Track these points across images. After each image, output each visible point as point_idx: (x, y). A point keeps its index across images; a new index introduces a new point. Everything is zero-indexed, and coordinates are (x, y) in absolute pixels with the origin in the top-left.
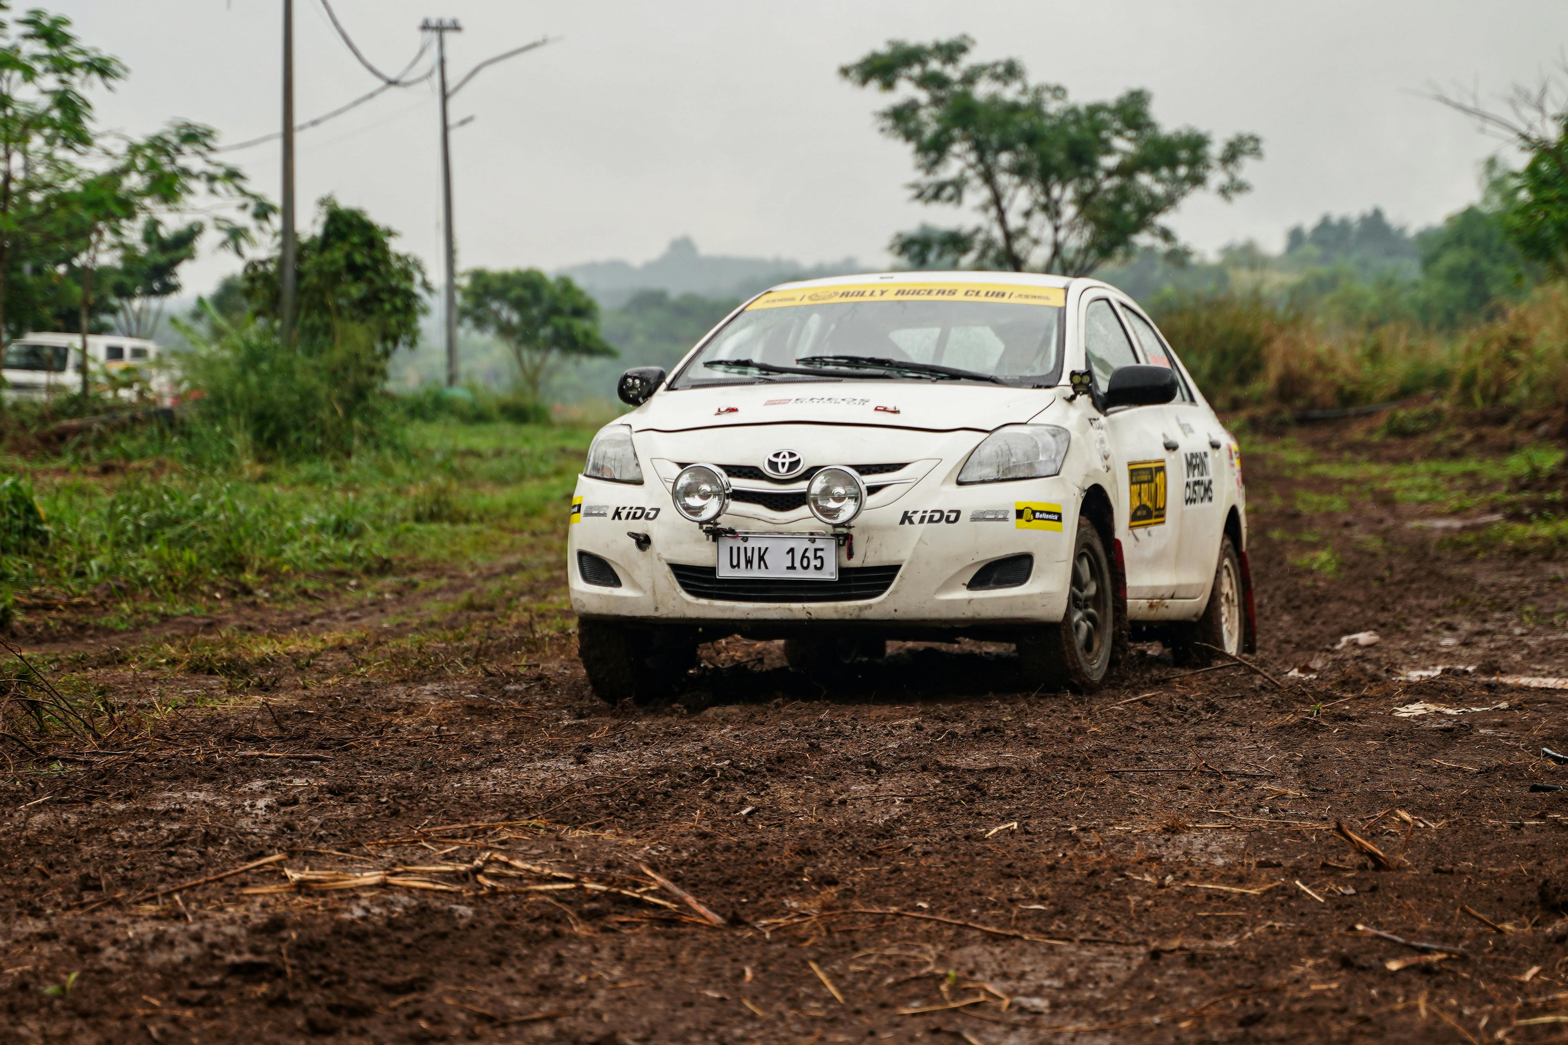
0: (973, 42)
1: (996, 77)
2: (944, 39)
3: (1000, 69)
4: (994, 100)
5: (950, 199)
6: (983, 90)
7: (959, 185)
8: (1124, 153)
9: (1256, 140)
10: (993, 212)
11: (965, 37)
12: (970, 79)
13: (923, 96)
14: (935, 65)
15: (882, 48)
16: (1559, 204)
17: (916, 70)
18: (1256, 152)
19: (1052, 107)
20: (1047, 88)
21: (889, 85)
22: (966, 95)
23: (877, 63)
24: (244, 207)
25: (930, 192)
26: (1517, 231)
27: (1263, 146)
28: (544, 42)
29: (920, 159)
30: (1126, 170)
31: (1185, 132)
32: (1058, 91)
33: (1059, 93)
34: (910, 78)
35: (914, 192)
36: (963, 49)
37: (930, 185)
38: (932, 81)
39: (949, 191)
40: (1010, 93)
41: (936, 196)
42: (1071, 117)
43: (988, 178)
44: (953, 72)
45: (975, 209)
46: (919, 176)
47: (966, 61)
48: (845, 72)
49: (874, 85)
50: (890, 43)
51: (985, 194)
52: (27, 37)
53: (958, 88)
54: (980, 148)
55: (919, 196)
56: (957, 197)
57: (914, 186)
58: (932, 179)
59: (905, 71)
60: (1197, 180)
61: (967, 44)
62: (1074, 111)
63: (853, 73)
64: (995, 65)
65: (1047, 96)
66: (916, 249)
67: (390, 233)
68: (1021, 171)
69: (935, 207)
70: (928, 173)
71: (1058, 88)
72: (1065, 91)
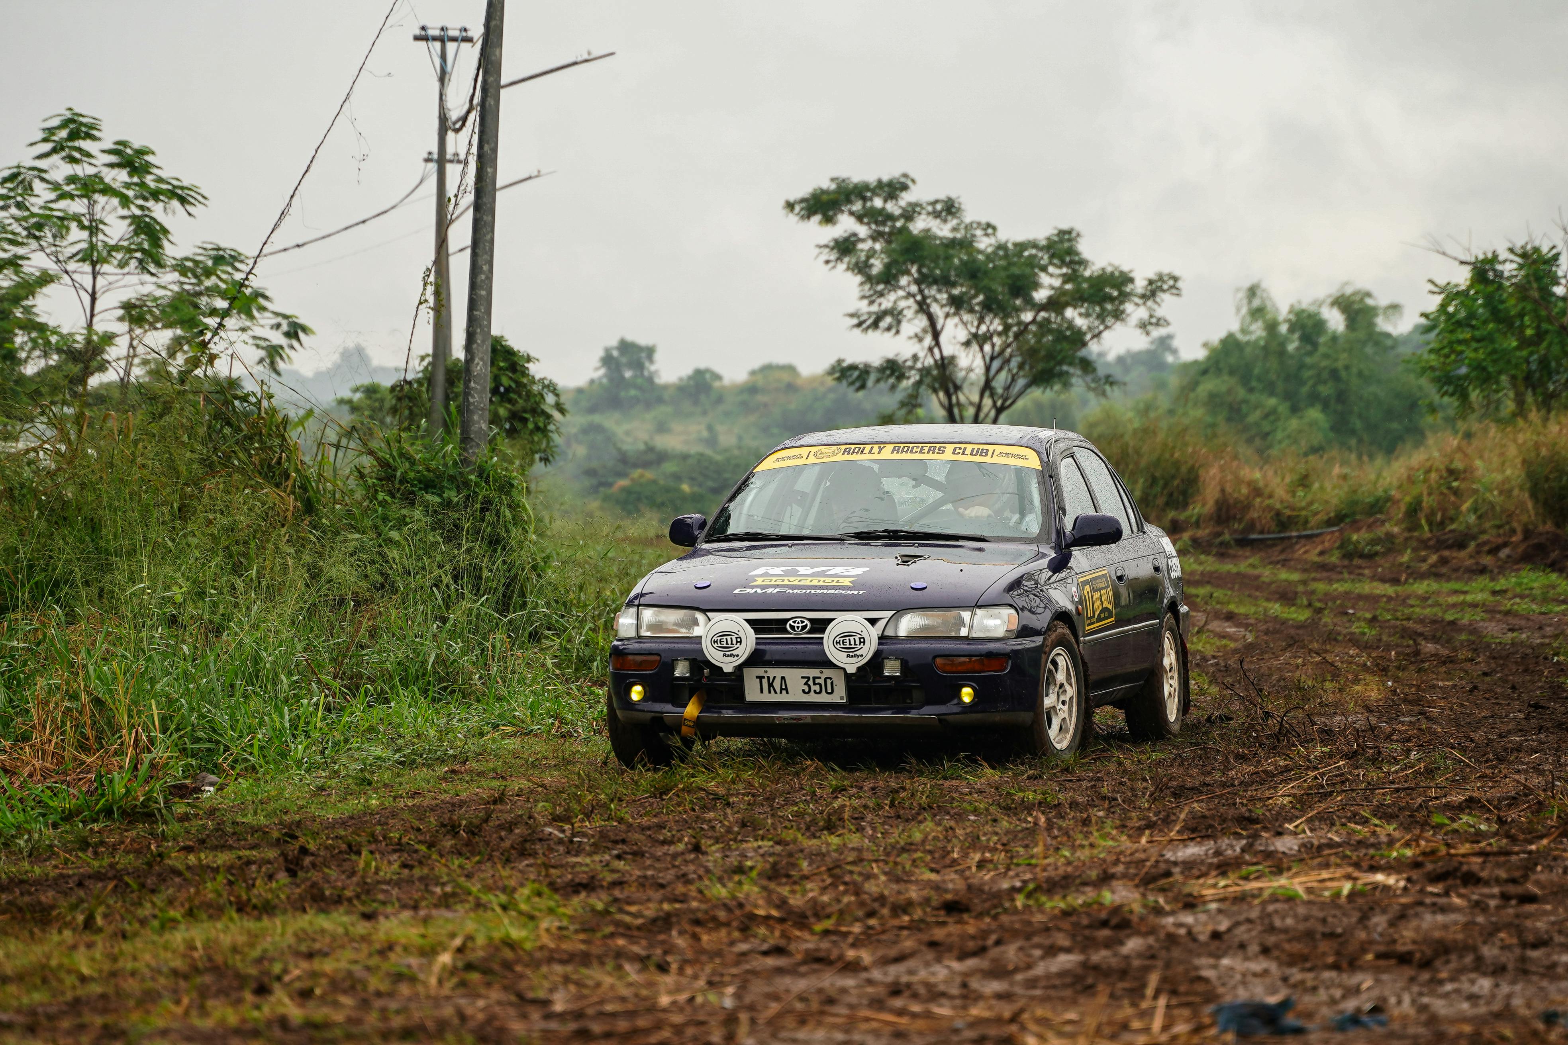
0: (913, 181)
1: (936, 215)
2: (886, 177)
3: (939, 207)
4: (930, 235)
5: (889, 329)
6: (918, 225)
7: (896, 314)
8: (1052, 287)
9: (1176, 279)
11: (905, 175)
12: (909, 214)
13: (863, 231)
14: (878, 203)
15: (826, 184)
16: (1474, 345)
17: (857, 206)
18: (1175, 289)
19: (984, 243)
20: (979, 225)
21: (829, 220)
22: (904, 230)
23: (825, 198)
24: (278, 326)
25: (870, 322)
26: (1432, 368)
27: (1180, 284)
28: (538, 175)
29: (867, 290)
30: (1055, 304)
31: (1109, 269)
32: (989, 228)
33: (990, 231)
34: (851, 213)
35: (855, 321)
36: (904, 187)
37: (870, 314)
38: (865, 216)
39: (888, 320)
40: (943, 230)
41: (875, 325)
42: (1001, 253)
43: (923, 307)
44: (892, 207)
45: (910, 338)
46: (864, 306)
47: (906, 198)
48: (790, 206)
49: (817, 219)
50: (833, 180)
51: (922, 322)
52: (112, 166)
53: (899, 224)
54: (921, 280)
55: (859, 325)
56: (895, 327)
57: (854, 315)
58: (874, 308)
59: (845, 208)
60: (1118, 315)
61: (910, 183)
62: (1002, 247)
63: (797, 208)
64: (934, 203)
65: (979, 232)
66: (855, 374)
67: (529, 359)
68: (957, 303)
69: (873, 336)
70: (872, 302)
71: (989, 225)
72: (994, 228)
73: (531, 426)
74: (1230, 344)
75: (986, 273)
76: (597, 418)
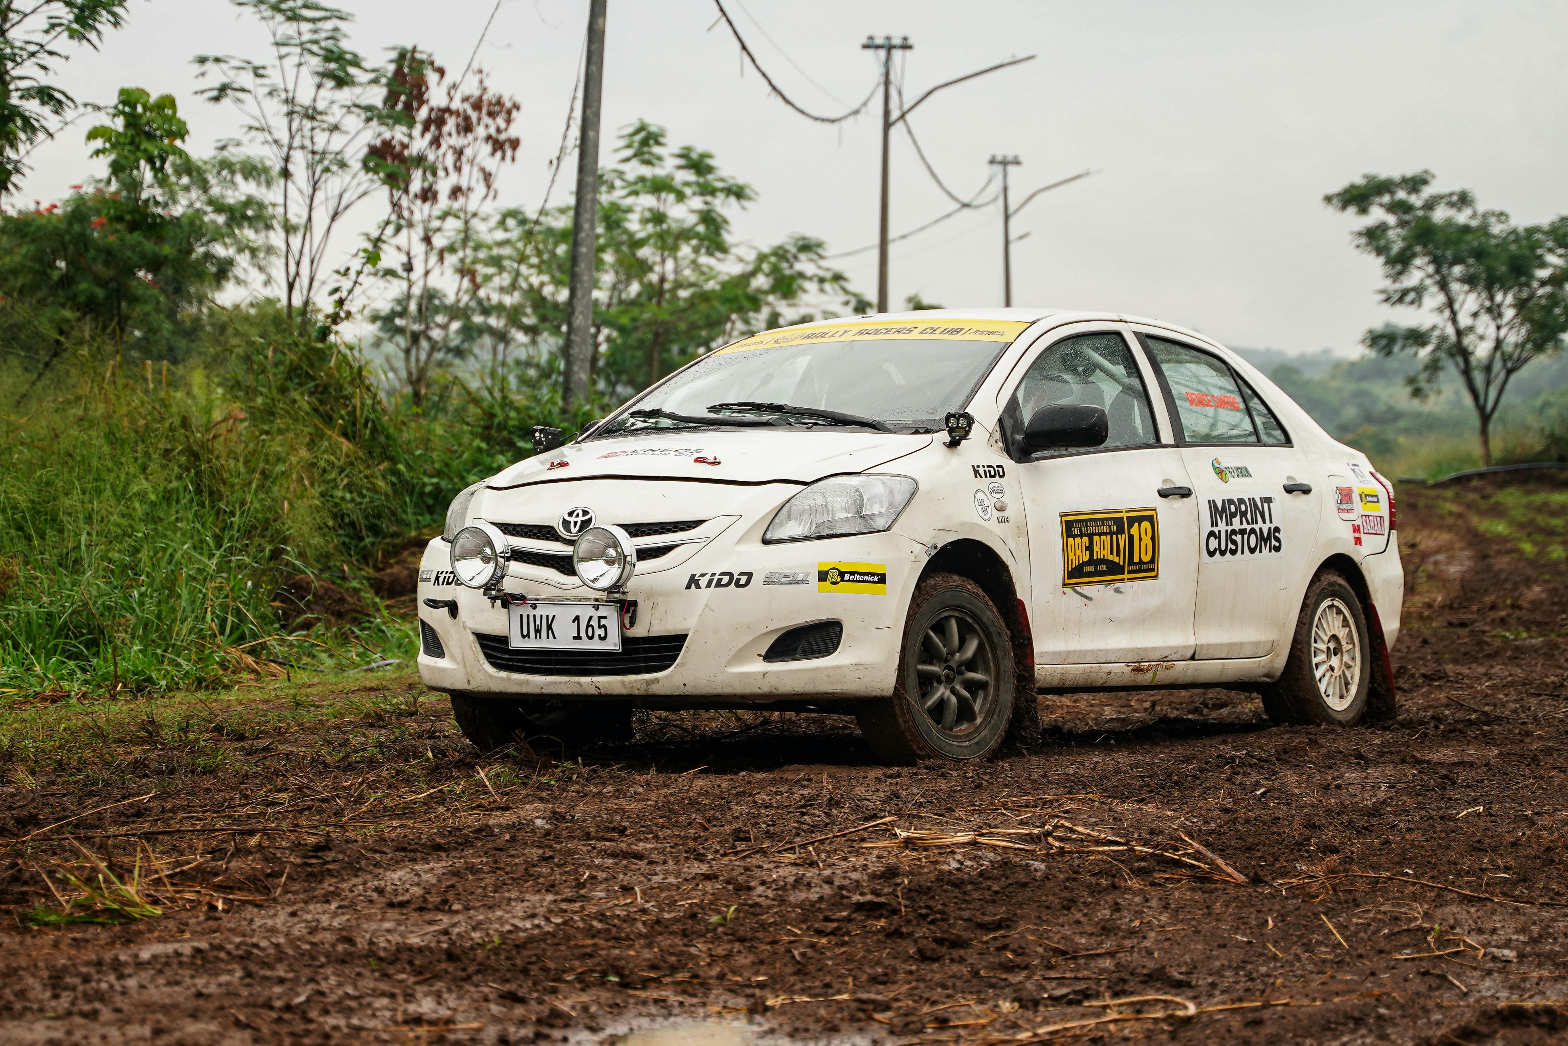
0: (1433, 177)
1: (1451, 205)
2: (1409, 173)
3: (1455, 198)
4: (1449, 222)
5: (1412, 302)
6: (1440, 215)
7: (1419, 291)
8: (1555, 267)
10: (1447, 313)
11: (1426, 172)
12: (1429, 206)
13: (1391, 220)
14: (1401, 195)
15: (1359, 181)
17: (1386, 199)
19: (1497, 229)
20: (1493, 214)
21: (1363, 211)
22: (1426, 218)
23: (1358, 192)
25: (1396, 297)
28: (1087, 174)
29: (1388, 269)
30: (1558, 280)
32: (1502, 216)
33: (1502, 218)
34: (1381, 205)
35: (1383, 296)
36: (1425, 182)
37: (1396, 291)
38: (1397, 207)
39: (1412, 296)
40: (1462, 217)
41: (1400, 300)
42: (1512, 238)
43: (1443, 286)
44: (1416, 200)
45: (1432, 310)
46: (1387, 284)
47: (1427, 192)
48: (1328, 199)
49: (1352, 210)
50: (1365, 176)
51: (1441, 298)
52: (680, 167)
53: (1420, 213)
54: (1437, 261)
55: (1387, 300)
56: (1417, 301)
57: (1382, 292)
58: (1398, 286)
59: (1378, 200)
61: (1428, 177)
62: (1514, 232)
63: (1335, 201)
64: (1451, 194)
65: (1493, 220)
66: (1384, 342)
68: (1470, 280)
69: (1400, 309)
70: (1394, 281)
71: (1501, 214)
72: (1507, 216)
75: (1489, 254)
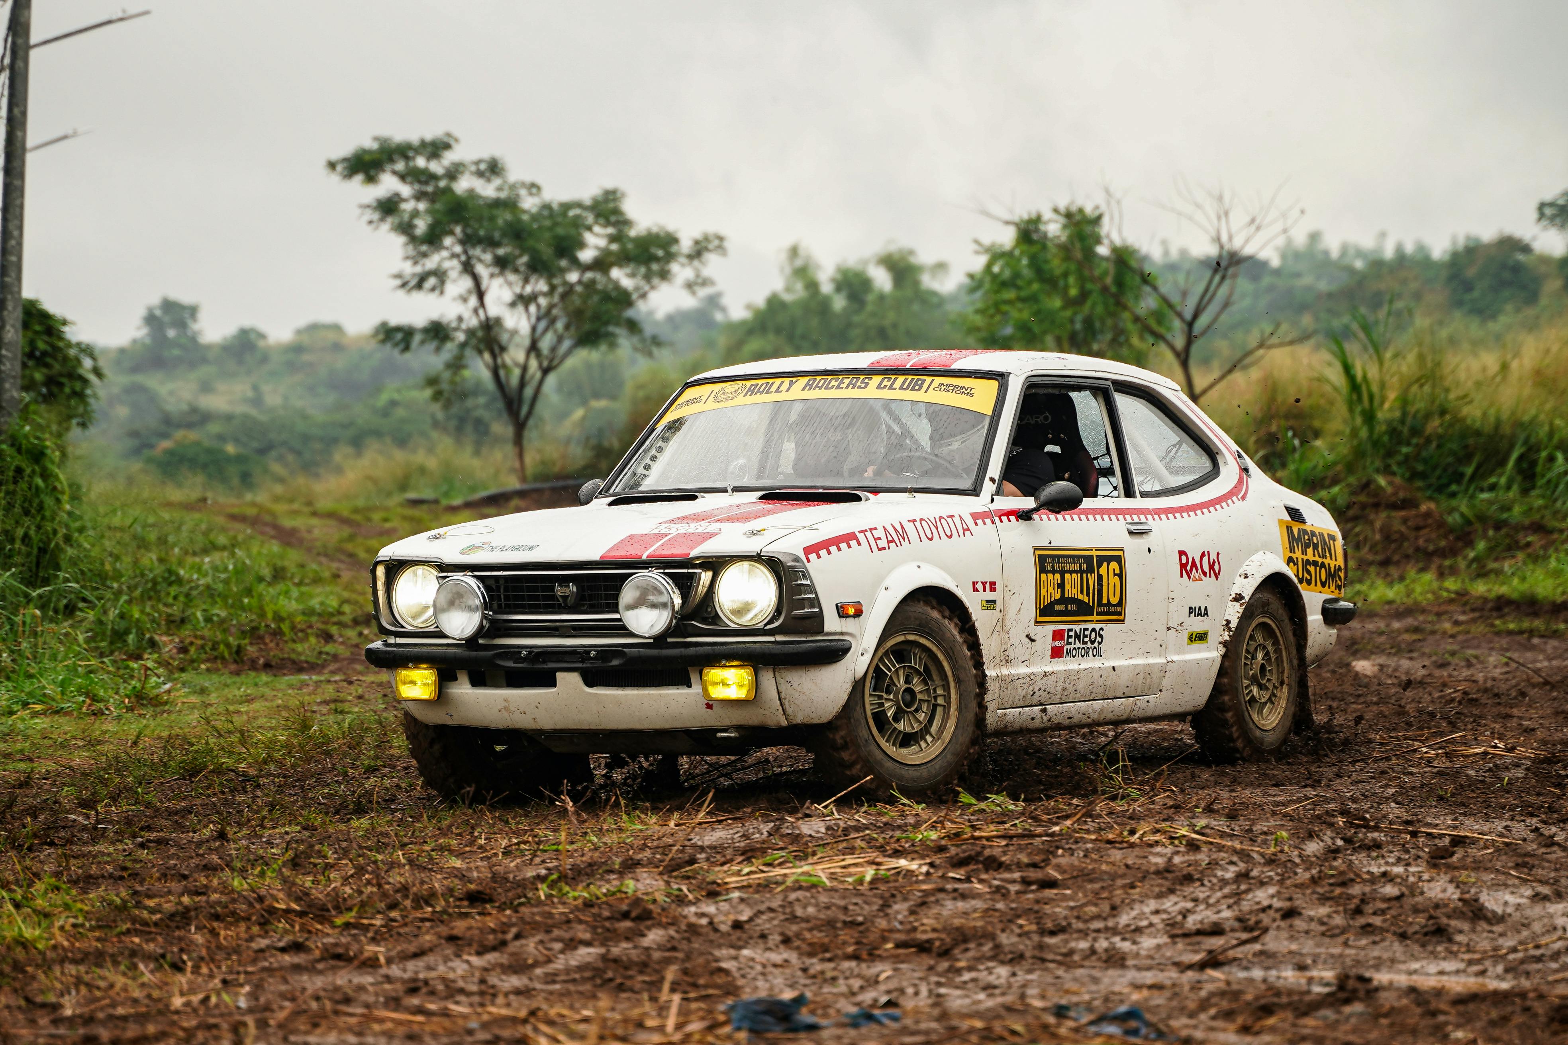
0: (456, 140)
1: (480, 174)
2: (429, 136)
3: (483, 167)
4: (471, 193)
5: (433, 289)
6: (463, 185)
7: (440, 275)
8: (597, 248)
9: (721, 239)
10: (473, 301)
11: (448, 135)
12: (453, 174)
13: (406, 190)
14: (420, 162)
15: (369, 144)
16: (1019, 305)
17: (400, 166)
18: (721, 249)
19: (529, 203)
20: (523, 185)
21: (371, 179)
22: (448, 190)
23: (367, 158)
25: (413, 282)
26: (978, 329)
27: (726, 244)
29: (410, 250)
30: (601, 264)
31: (655, 230)
32: (534, 188)
33: (534, 190)
34: (394, 173)
35: (398, 282)
36: (447, 146)
37: (414, 275)
38: (410, 175)
39: (432, 281)
40: (488, 190)
41: (419, 286)
42: (546, 213)
43: (468, 268)
44: (436, 167)
45: (454, 299)
46: (406, 267)
47: (449, 158)
48: (332, 165)
49: (359, 178)
50: (376, 139)
51: (467, 283)
53: (442, 184)
54: (468, 241)
55: (404, 285)
56: (440, 288)
57: (398, 276)
58: (418, 269)
59: (388, 167)
60: (664, 275)
61: (452, 142)
62: (547, 207)
63: (339, 168)
64: (477, 163)
65: (523, 192)
66: (399, 336)
67: (65, 323)
68: (502, 264)
69: (418, 297)
70: (416, 263)
71: (533, 185)
72: (538, 188)
73: (67, 390)
74: (775, 304)
75: (531, 233)
76: (139, 378)
